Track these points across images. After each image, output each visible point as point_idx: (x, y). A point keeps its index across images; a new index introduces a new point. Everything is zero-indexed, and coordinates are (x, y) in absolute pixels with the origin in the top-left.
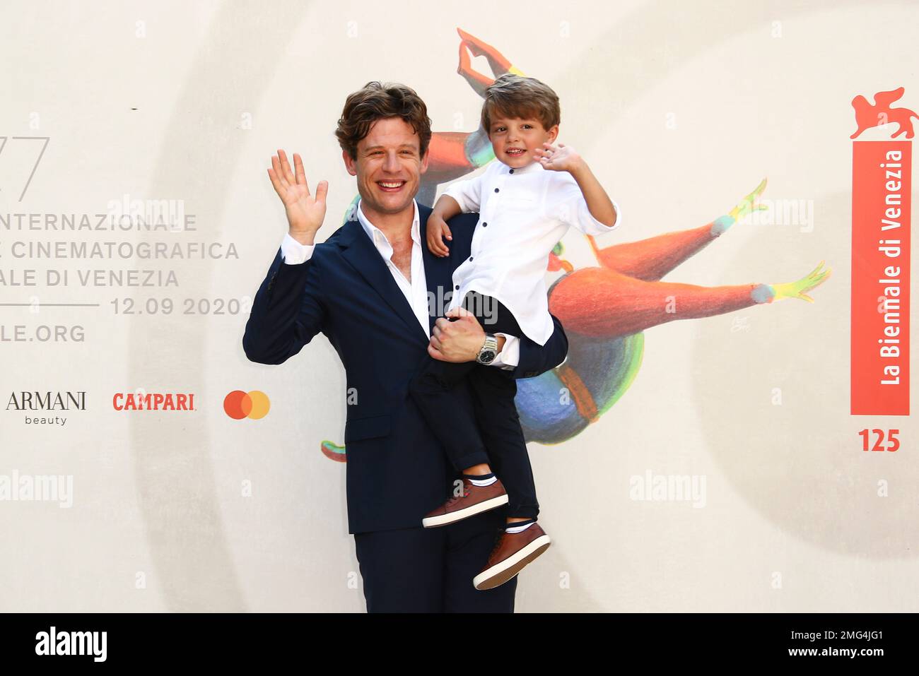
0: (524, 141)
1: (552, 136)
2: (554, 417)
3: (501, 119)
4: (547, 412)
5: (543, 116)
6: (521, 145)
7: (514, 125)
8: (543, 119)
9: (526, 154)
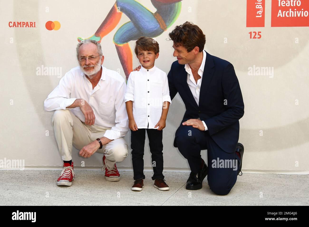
0: (149, 58)
1: (157, 56)
2: (153, 29)
3: (142, 51)
4: (150, 28)
5: (154, 50)
6: (148, 59)
7: (146, 53)
8: (154, 51)
9: (150, 62)
